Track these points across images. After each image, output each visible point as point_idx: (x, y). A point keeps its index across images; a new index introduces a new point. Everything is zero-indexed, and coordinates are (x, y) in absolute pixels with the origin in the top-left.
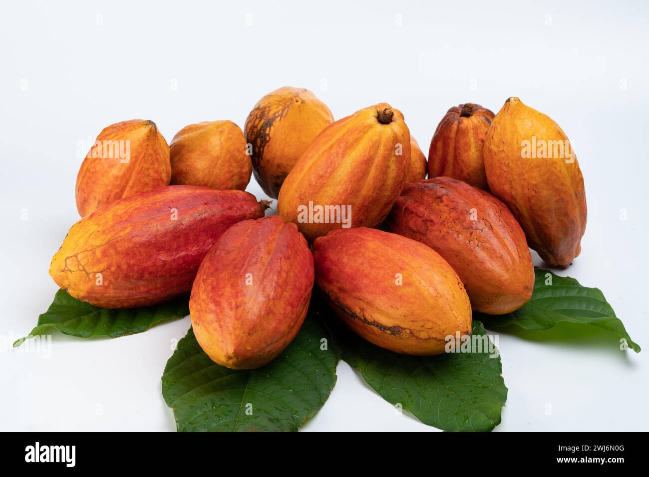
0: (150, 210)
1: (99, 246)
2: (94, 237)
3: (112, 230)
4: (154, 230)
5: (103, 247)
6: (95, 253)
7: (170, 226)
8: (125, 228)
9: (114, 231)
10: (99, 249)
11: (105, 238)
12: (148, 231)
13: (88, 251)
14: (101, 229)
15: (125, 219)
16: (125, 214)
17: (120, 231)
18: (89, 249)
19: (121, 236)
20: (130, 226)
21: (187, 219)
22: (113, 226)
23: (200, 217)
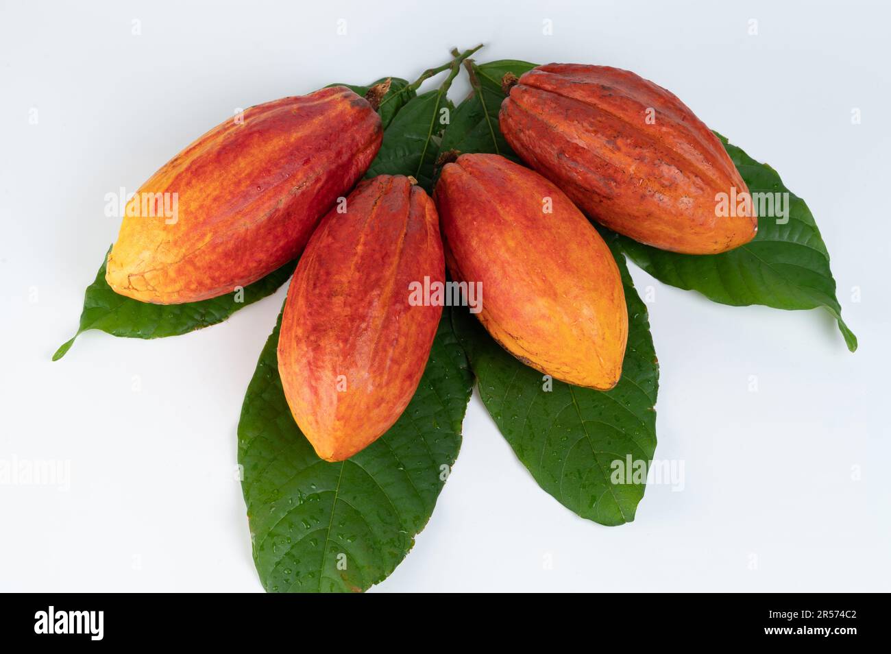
0: (233, 197)
1: (171, 264)
2: (163, 250)
3: (186, 239)
4: (242, 230)
5: (176, 265)
6: (167, 273)
7: (263, 219)
8: (204, 235)
9: (189, 240)
10: (172, 267)
11: (178, 253)
12: (234, 234)
13: (158, 270)
14: (171, 238)
15: (201, 219)
16: (201, 211)
17: (198, 240)
18: (158, 268)
19: (199, 249)
20: (210, 231)
21: (283, 201)
22: (187, 234)
23: (300, 191)
